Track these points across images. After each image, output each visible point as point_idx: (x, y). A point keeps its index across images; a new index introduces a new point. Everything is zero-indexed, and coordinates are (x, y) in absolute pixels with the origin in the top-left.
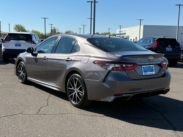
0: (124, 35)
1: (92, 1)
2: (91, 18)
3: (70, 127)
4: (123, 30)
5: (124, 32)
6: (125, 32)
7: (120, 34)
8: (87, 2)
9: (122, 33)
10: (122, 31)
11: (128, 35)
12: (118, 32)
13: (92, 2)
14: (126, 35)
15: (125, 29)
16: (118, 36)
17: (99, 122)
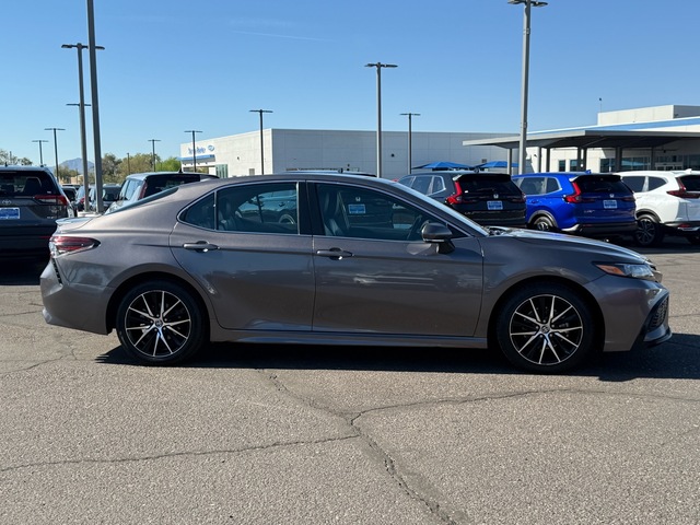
0: (209, 164)
1: (79, 44)
2: (82, 105)
3: (39, 513)
4: (206, 147)
5: (208, 153)
6: (212, 153)
7: (195, 160)
8: (63, 46)
9: (202, 154)
10: (203, 150)
11: (225, 163)
12: (185, 153)
13: (80, 47)
14: (218, 162)
15: (212, 142)
16: (189, 165)
17: (147, 478)
